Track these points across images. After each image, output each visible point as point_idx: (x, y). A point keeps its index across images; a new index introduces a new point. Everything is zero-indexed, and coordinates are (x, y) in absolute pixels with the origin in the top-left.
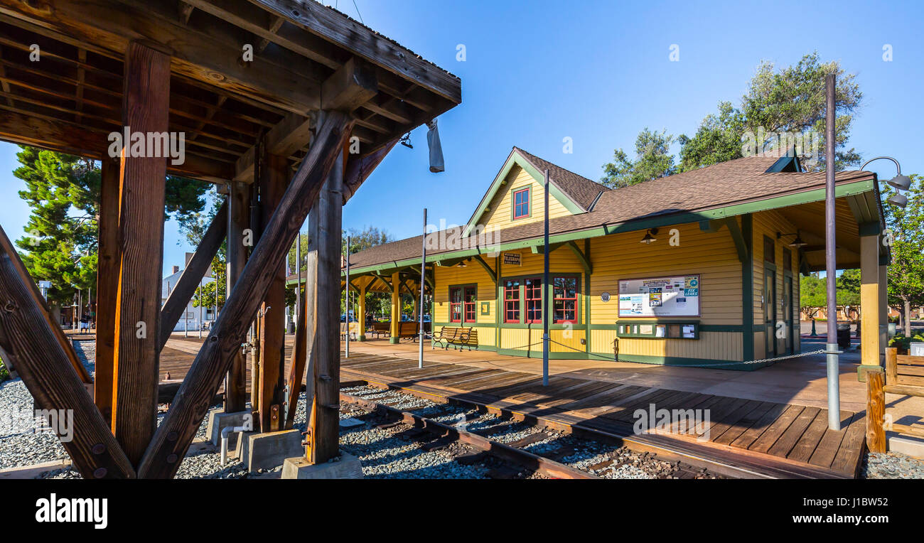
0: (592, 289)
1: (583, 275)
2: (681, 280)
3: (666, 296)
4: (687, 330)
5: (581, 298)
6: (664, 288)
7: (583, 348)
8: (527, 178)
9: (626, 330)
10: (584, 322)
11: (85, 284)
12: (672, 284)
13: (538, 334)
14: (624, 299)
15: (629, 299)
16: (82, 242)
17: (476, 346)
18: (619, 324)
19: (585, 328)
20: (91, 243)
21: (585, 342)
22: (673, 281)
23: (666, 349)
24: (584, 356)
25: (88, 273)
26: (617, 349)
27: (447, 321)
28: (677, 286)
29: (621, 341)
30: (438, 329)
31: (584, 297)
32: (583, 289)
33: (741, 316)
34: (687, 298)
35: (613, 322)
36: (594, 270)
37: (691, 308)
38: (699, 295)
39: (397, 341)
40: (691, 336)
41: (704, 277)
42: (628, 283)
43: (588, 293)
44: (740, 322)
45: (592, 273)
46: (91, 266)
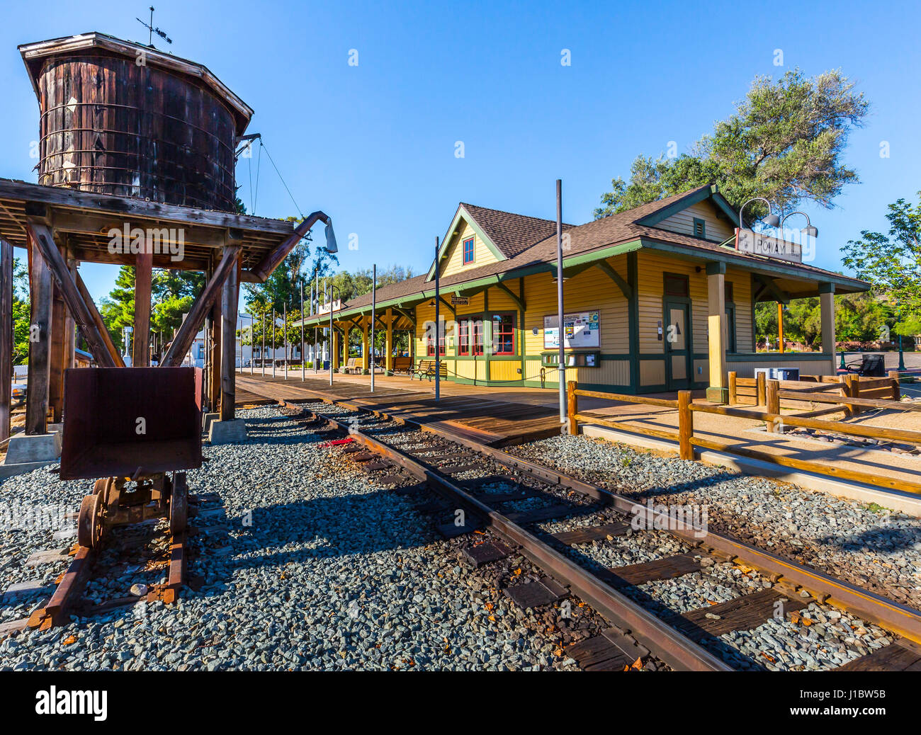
0: (526, 324)
1: (519, 312)
2: (586, 315)
3: (577, 329)
4: (589, 359)
5: (517, 332)
6: (575, 322)
7: (519, 377)
8: (471, 230)
9: (548, 361)
10: (520, 354)
11: (159, 328)
12: (581, 319)
13: (482, 365)
14: (548, 333)
15: (551, 332)
16: (157, 291)
17: (446, 377)
18: (543, 355)
19: (521, 359)
20: (163, 292)
21: (521, 371)
22: (581, 316)
23: (579, 375)
24: (521, 383)
25: (161, 318)
26: (543, 377)
27: (425, 355)
28: (584, 320)
29: (547, 370)
30: (418, 362)
31: (519, 332)
32: (519, 325)
33: (628, 346)
34: (592, 331)
35: (538, 353)
36: (527, 308)
37: (593, 341)
38: (599, 328)
39: (390, 375)
40: (593, 364)
41: (604, 312)
42: (550, 318)
43: (523, 328)
44: (627, 352)
45: (525, 310)
46: (163, 312)
